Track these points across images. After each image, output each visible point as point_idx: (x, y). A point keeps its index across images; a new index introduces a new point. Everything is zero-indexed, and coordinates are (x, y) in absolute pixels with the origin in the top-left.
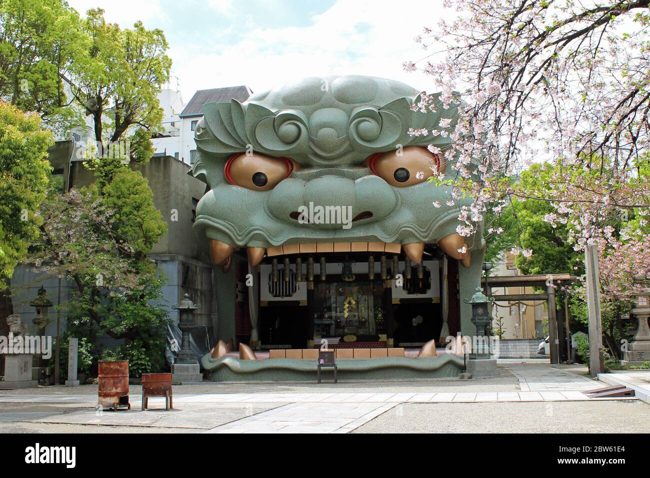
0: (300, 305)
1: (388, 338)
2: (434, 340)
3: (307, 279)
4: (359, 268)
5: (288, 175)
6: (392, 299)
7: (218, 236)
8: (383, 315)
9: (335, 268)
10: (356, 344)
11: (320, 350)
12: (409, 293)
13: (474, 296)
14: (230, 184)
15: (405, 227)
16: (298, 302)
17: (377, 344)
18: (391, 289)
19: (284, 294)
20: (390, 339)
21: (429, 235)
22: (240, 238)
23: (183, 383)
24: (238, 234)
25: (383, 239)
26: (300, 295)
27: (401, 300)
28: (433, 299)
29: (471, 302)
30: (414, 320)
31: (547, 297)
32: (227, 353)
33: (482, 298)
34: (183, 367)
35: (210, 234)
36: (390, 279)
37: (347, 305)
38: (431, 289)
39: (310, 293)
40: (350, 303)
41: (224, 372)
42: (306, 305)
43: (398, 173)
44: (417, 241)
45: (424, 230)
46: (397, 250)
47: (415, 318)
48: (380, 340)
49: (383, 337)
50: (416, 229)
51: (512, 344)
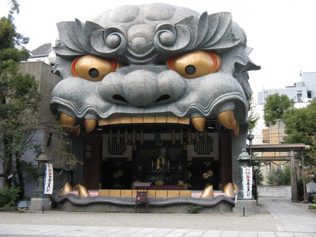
0: (128, 160)
1: (184, 183)
2: (212, 186)
3: (132, 144)
4: (165, 137)
5: (113, 70)
6: (187, 157)
7: (64, 111)
8: (182, 168)
9: (150, 137)
10: (163, 187)
11: (137, 191)
12: (199, 154)
13: (240, 155)
14: (74, 76)
15: (193, 106)
16: (126, 158)
17: (177, 187)
18: (186, 151)
19: (118, 153)
20: (186, 184)
21: (209, 111)
22: (80, 113)
23: (36, 212)
24: (78, 110)
25: (177, 115)
26: (128, 154)
27: (193, 158)
28: (214, 158)
29: (239, 159)
31: (289, 159)
32: (70, 191)
33: (246, 157)
34: (37, 201)
35: (60, 110)
36: (186, 144)
37: (159, 161)
39: (134, 152)
40: (161, 160)
41: (67, 204)
42: (132, 160)
43: (188, 69)
44: (200, 115)
45: (206, 108)
46: (186, 122)
48: (179, 185)
49: (181, 183)
50: (200, 107)
51: (266, 189)
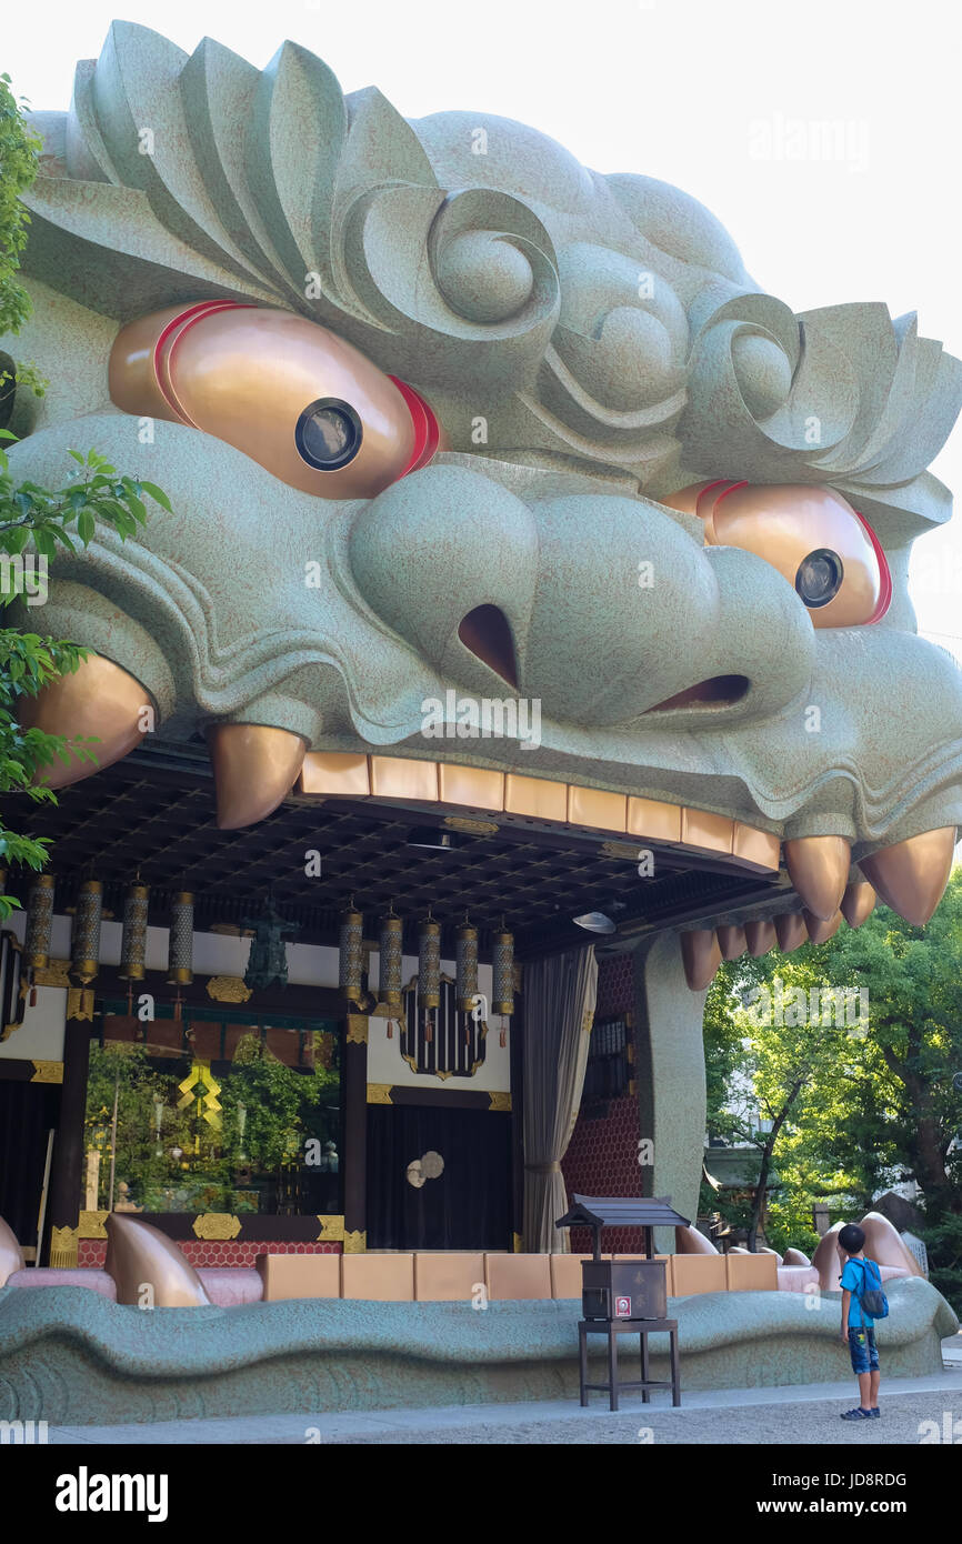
0: (37, 1078)
1: (348, 1228)
6: (366, 1085)
12: (421, 1070)
15: (844, 768)
16: (29, 1066)
18: (363, 1049)
20: (356, 1233)
27: (396, 1091)
28: (493, 1097)
30: (416, 1165)
38: (485, 1064)
42: (60, 1079)
47: (419, 1158)
48: (322, 1237)
49: (333, 1227)
